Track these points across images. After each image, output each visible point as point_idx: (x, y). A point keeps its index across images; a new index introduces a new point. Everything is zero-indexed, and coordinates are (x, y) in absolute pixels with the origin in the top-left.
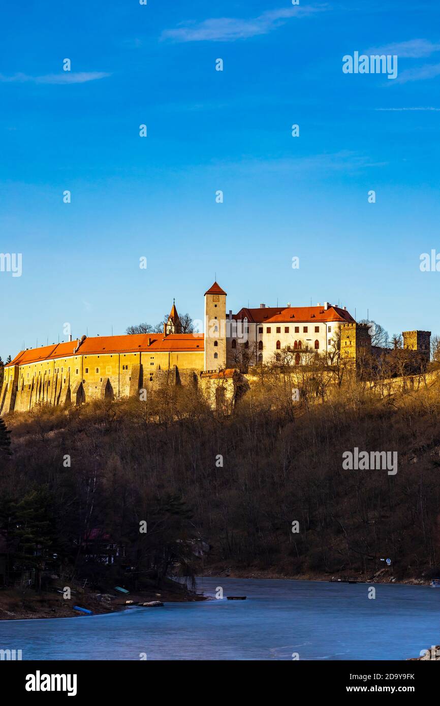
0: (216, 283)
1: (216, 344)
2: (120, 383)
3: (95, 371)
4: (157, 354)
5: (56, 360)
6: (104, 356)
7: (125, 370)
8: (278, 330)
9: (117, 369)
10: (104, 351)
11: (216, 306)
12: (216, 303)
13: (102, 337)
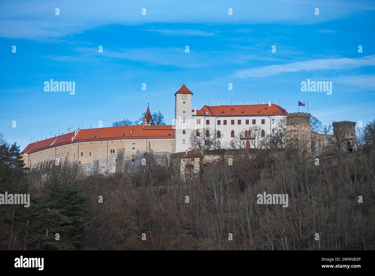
0: (184, 85)
1: (184, 132)
2: (108, 164)
3: (89, 154)
4: (138, 141)
5: (57, 147)
6: (95, 143)
7: (113, 153)
8: (233, 122)
9: (106, 153)
10: (95, 139)
11: (184, 103)
12: (184, 101)
13: (94, 129)
